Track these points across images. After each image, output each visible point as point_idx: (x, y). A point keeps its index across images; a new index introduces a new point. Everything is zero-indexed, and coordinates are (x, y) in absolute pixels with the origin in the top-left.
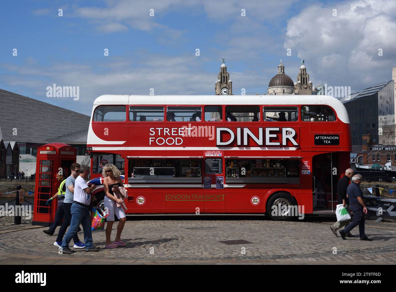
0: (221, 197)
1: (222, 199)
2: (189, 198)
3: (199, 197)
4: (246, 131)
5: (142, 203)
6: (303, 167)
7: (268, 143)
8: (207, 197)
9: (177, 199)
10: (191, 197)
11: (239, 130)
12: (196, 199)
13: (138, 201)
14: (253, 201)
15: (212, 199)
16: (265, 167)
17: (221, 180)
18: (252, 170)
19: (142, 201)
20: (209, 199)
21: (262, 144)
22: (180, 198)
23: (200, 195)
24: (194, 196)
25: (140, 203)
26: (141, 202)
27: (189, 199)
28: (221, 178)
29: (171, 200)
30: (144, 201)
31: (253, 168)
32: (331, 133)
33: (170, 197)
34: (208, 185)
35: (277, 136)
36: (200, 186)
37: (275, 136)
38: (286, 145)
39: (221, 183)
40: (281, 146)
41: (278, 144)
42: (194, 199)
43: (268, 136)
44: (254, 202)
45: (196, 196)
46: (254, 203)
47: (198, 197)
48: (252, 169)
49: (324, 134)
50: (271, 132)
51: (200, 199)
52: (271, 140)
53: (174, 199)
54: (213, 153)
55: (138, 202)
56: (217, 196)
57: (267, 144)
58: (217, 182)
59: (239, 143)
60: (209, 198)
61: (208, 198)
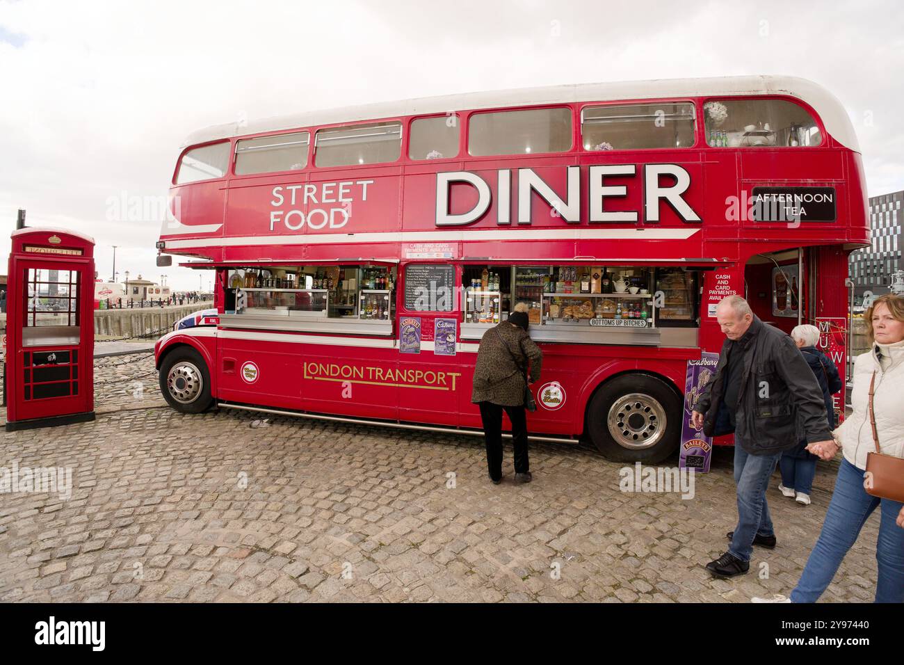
0: (449, 379)
1: (451, 387)
2: (362, 376)
3: (387, 376)
4: (528, 178)
5: (253, 379)
6: (713, 292)
7: (597, 214)
8: (408, 377)
9: (330, 377)
10: (366, 373)
11: (504, 176)
12: (380, 380)
13: (244, 372)
14: (543, 398)
15: (421, 382)
16: (585, 292)
17: (450, 329)
18: (546, 301)
19: (253, 374)
20: (414, 383)
21: (576, 218)
22: (338, 374)
23: (390, 371)
24: (374, 372)
25: (249, 379)
26: (251, 376)
27: (360, 379)
28: (449, 322)
29: (316, 378)
30: (256, 375)
31: (545, 295)
32: (810, 181)
33: (313, 368)
34: (410, 343)
35: (627, 190)
36: (388, 344)
37: (621, 191)
38: (657, 219)
39: (448, 339)
40: (642, 223)
41: (632, 216)
42: (373, 380)
43: (598, 192)
44: (546, 399)
45: (379, 371)
46: (547, 404)
47: (384, 375)
48: (545, 298)
49: (784, 186)
50: (608, 180)
51: (389, 380)
52: (610, 203)
53: (324, 375)
54: (429, 249)
55: (245, 376)
56: (437, 376)
57: (593, 218)
58: (437, 336)
59: (504, 217)
60: (412, 381)
61: (411, 379)
